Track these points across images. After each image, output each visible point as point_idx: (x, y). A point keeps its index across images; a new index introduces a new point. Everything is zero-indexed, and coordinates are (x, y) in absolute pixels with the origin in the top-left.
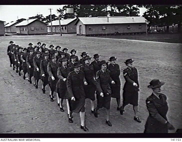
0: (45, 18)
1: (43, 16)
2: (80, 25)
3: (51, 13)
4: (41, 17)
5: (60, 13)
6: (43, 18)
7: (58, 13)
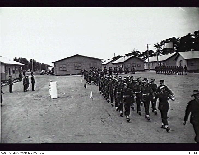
0: (141, 54)
1: (139, 52)
2: (180, 60)
3: (148, 49)
4: (138, 53)
5: (158, 48)
6: (139, 54)
7: (155, 48)
